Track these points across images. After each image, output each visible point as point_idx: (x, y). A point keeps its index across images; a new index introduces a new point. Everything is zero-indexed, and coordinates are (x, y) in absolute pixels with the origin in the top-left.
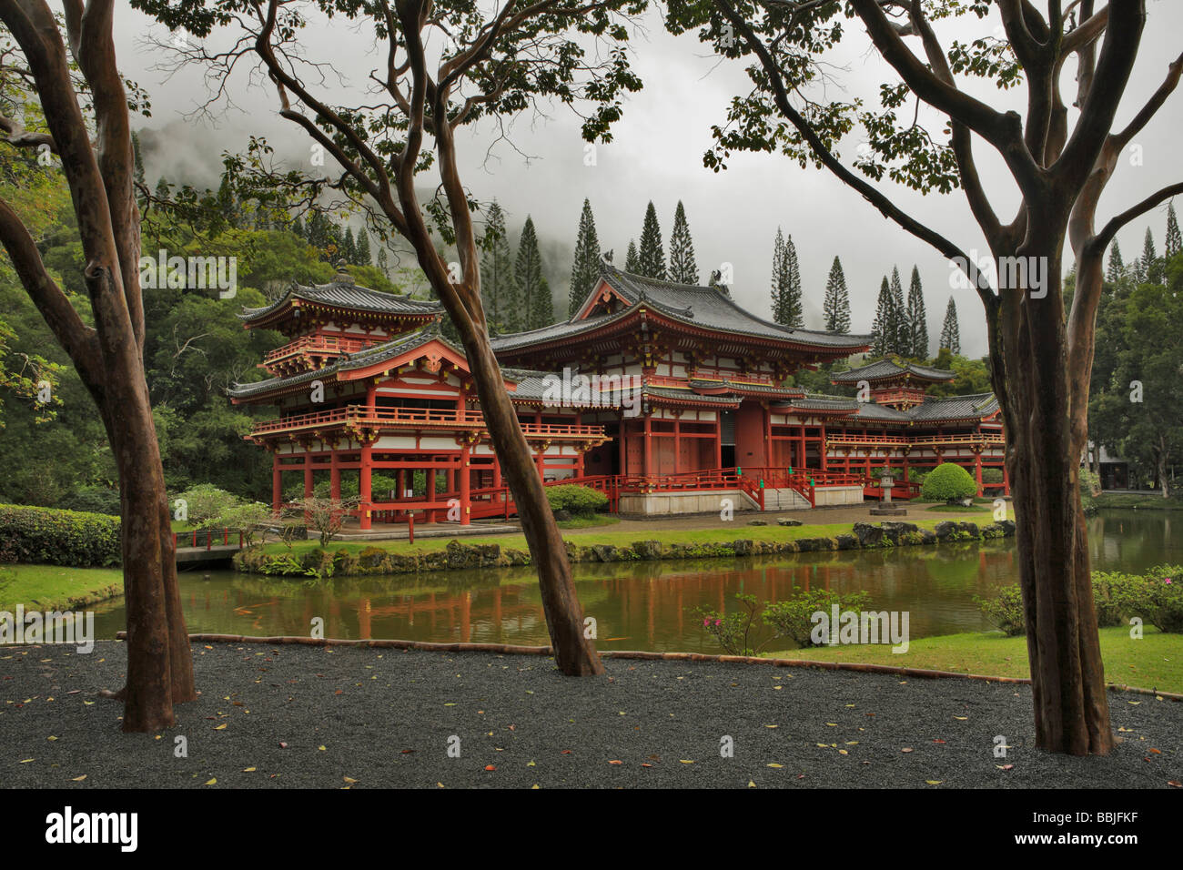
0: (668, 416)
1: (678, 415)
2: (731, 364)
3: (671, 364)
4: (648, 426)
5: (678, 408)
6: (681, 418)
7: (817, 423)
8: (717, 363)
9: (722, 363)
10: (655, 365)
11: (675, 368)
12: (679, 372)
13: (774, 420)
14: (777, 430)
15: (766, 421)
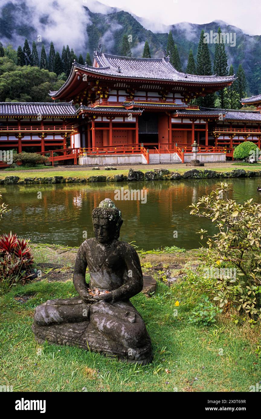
0: (105, 120)
1: (111, 120)
2: (156, 95)
3: (118, 96)
4: (93, 124)
5: (111, 116)
6: (113, 121)
7: (203, 122)
8: (147, 94)
9: (149, 94)
10: (106, 96)
11: (120, 98)
12: (122, 100)
13: (173, 121)
14: (175, 125)
15: (169, 121)
